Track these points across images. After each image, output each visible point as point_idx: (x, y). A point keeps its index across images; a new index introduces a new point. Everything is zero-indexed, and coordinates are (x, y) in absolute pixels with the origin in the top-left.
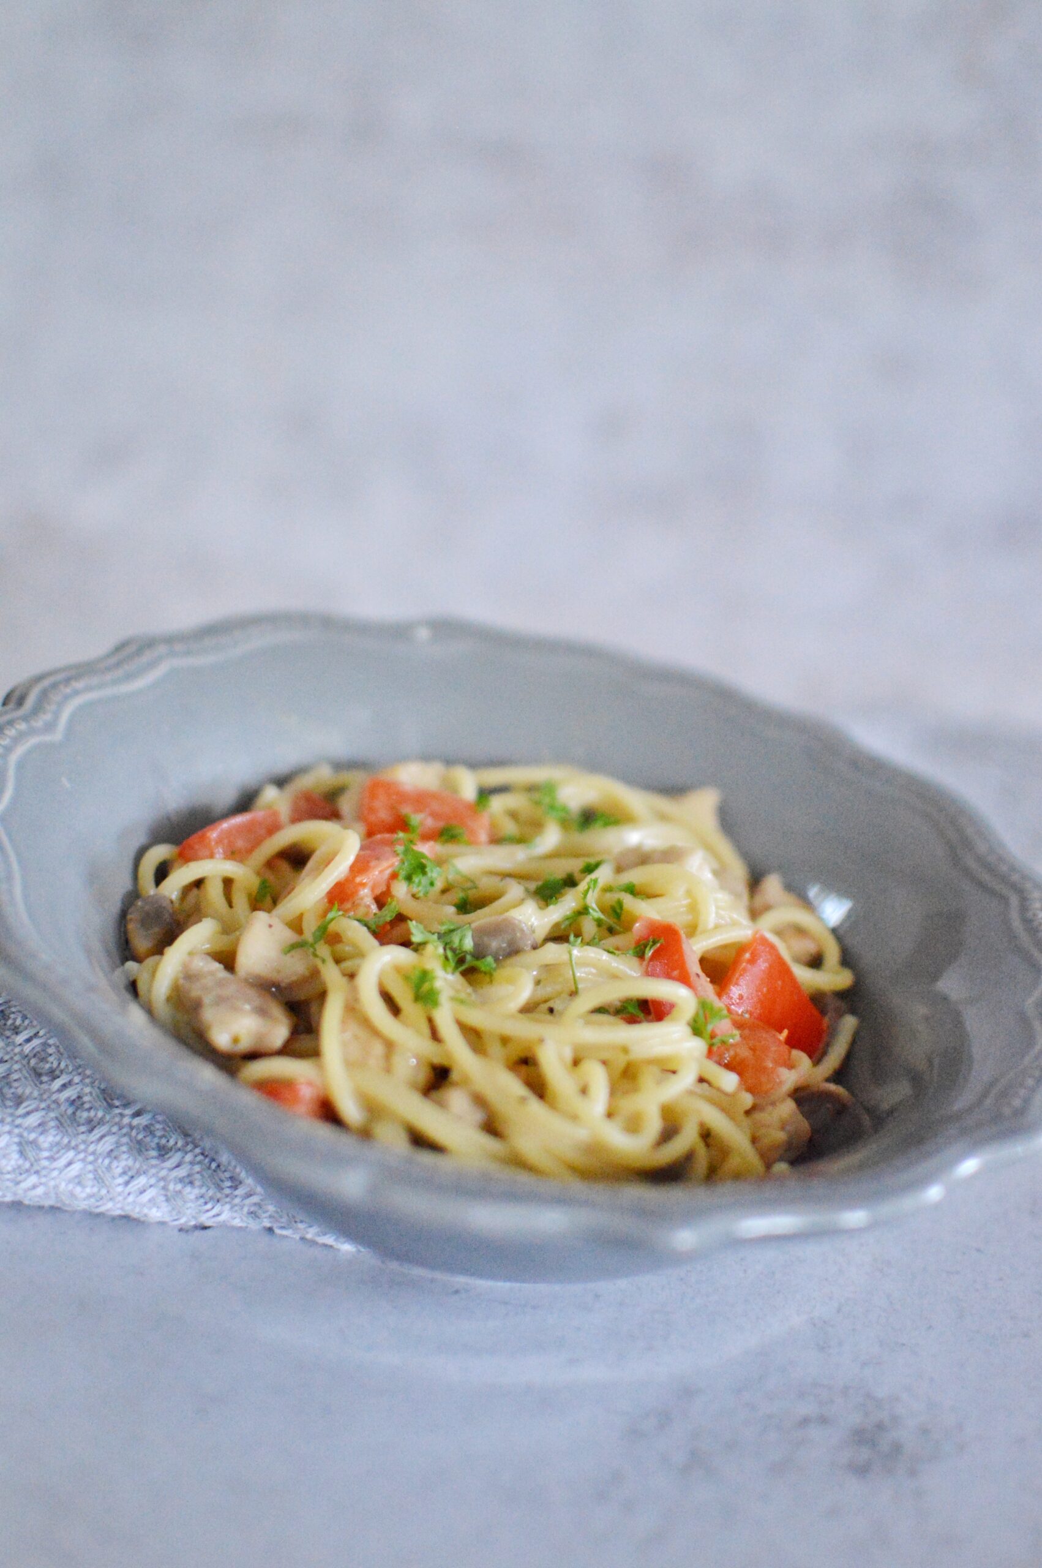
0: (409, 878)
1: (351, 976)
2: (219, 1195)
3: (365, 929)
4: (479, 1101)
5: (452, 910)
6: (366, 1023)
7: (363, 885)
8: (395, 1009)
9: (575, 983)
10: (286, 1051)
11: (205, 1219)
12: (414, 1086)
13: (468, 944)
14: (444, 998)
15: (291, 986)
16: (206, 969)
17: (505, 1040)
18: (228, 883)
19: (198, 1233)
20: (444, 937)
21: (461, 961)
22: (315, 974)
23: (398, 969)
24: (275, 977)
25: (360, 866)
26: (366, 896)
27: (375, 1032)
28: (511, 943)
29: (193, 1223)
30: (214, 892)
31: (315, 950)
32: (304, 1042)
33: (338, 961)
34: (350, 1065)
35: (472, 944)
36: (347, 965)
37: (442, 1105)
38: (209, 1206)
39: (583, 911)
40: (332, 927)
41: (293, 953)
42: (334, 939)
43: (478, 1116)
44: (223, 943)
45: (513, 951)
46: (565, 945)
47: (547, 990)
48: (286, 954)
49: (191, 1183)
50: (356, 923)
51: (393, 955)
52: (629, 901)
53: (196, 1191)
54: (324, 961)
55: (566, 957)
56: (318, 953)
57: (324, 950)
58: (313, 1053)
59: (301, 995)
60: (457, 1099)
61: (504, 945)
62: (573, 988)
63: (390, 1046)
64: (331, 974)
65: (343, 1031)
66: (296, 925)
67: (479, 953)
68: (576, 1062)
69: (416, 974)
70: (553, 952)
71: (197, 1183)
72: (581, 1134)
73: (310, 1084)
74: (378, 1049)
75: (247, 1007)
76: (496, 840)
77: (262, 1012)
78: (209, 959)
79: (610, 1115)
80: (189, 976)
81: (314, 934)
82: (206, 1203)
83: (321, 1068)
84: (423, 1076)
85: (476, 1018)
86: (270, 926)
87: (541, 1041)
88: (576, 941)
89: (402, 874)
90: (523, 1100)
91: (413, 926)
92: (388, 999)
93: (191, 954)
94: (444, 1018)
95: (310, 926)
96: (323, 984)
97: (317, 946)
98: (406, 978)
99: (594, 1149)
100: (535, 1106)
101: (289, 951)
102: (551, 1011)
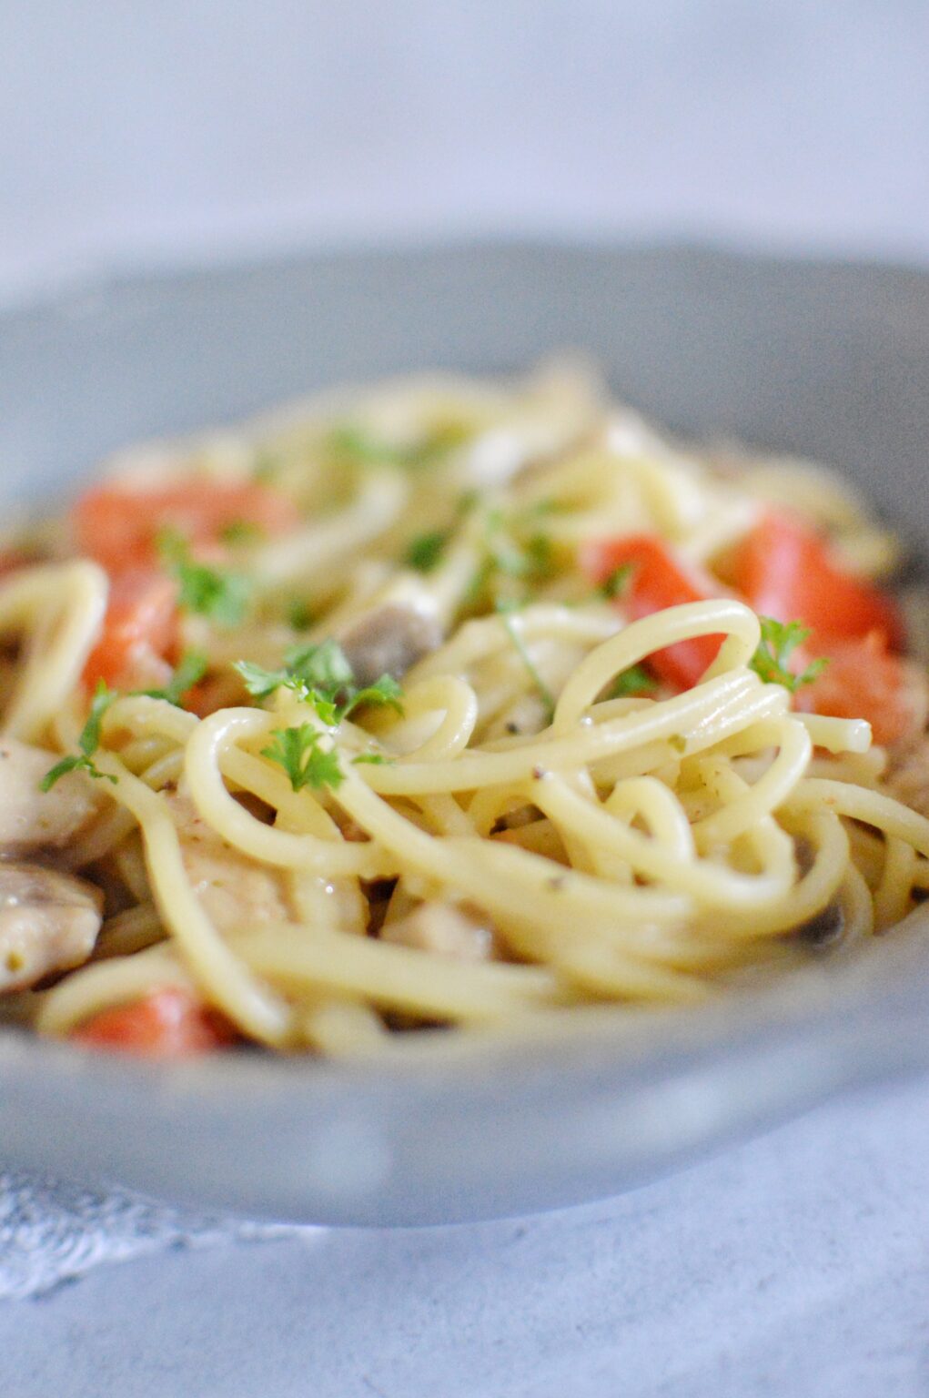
1: (170, 787)
2: (78, 1221)
3: (162, 703)
4: (473, 913)
6: (226, 852)
7: (133, 640)
8: (267, 815)
10: (104, 950)
11: (67, 1267)
12: (345, 928)
13: (341, 669)
14: (344, 763)
15: (74, 841)
17: (463, 799)
19: (68, 1294)
20: (299, 669)
21: (340, 701)
22: (106, 806)
23: (244, 746)
24: (38, 835)
25: (117, 613)
26: (142, 656)
27: (249, 863)
28: (407, 644)
29: (50, 1279)
31: (91, 765)
32: (133, 924)
33: (137, 771)
34: (229, 933)
35: (345, 667)
36: (157, 771)
37: (414, 944)
38: (67, 1245)
39: (490, 567)
40: (108, 723)
41: (56, 785)
42: (119, 740)
43: (480, 941)
45: (413, 658)
46: (494, 620)
47: (495, 698)
48: (46, 791)
49: (25, 1219)
50: (145, 701)
51: (227, 726)
53: (38, 1230)
54: (114, 780)
55: (502, 637)
56: (100, 768)
57: (106, 762)
58: (159, 936)
59: (93, 850)
60: (437, 924)
61: (398, 651)
63: (281, 878)
64: (135, 796)
65: (193, 881)
66: (47, 740)
67: (363, 678)
68: (605, 792)
69: (281, 743)
70: (478, 635)
71: (36, 1215)
72: (666, 907)
73: (172, 992)
74: (263, 889)
75: (12, 901)
77: (40, 899)
79: (701, 853)
81: (81, 743)
82: (61, 1241)
83: (179, 956)
84: (356, 906)
85: (407, 778)
86: (5, 755)
87: (537, 776)
90: (555, 885)
91: (242, 668)
92: (247, 800)
94: (357, 796)
95: (71, 736)
96: (132, 817)
97: (93, 759)
98: (264, 753)
99: (704, 924)
100: (577, 887)
101: (48, 785)
102: (512, 730)
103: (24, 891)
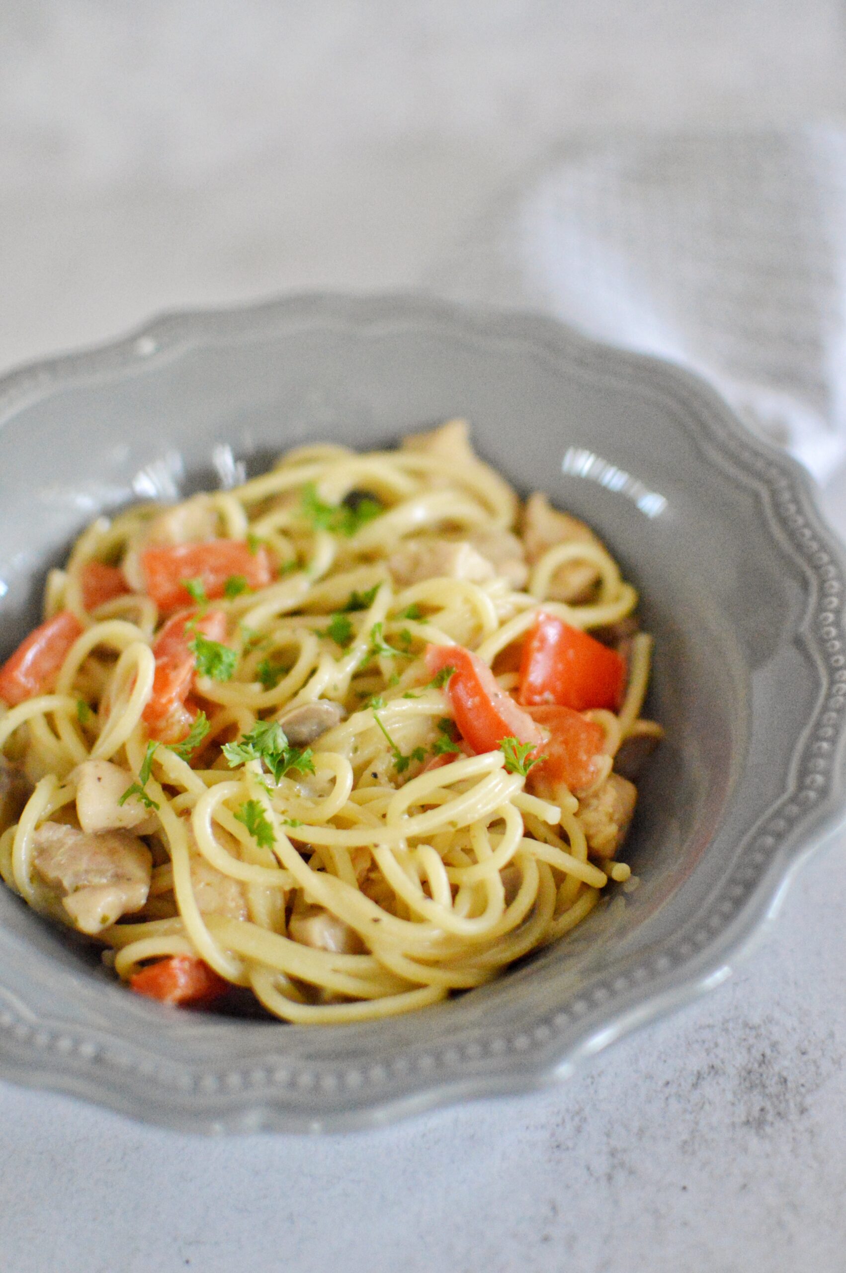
0: (209, 671)
1: (187, 815)
5: (257, 687)
7: (170, 701)
9: (390, 741)
12: (274, 928)
13: (282, 742)
16: (55, 838)
18: (49, 718)
20: (258, 742)
21: (280, 763)
22: (154, 821)
23: (226, 805)
24: (118, 824)
25: (161, 682)
26: (176, 704)
27: (225, 876)
28: (320, 723)
30: (41, 731)
31: (146, 793)
35: (286, 740)
36: (180, 800)
37: (305, 941)
39: (375, 651)
41: (127, 800)
44: (63, 798)
45: (324, 730)
46: (369, 710)
47: (366, 754)
48: (121, 805)
50: (175, 756)
52: (415, 629)
54: (157, 806)
55: (373, 722)
56: (150, 795)
57: (154, 792)
58: (172, 911)
59: (149, 831)
61: (315, 728)
62: (388, 744)
63: (243, 887)
66: (120, 760)
68: (411, 847)
69: (244, 810)
70: (360, 720)
72: (435, 934)
74: (232, 890)
76: (277, 575)
78: (55, 826)
79: (455, 892)
80: (42, 851)
81: (141, 772)
84: (281, 901)
86: (99, 779)
87: (378, 845)
88: (377, 703)
89: (202, 669)
91: (227, 750)
93: (37, 828)
95: (135, 760)
97: (147, 787)
98: (236, 812)
101: (123, 802)
102: (375, 775)
103: (109, 874)
